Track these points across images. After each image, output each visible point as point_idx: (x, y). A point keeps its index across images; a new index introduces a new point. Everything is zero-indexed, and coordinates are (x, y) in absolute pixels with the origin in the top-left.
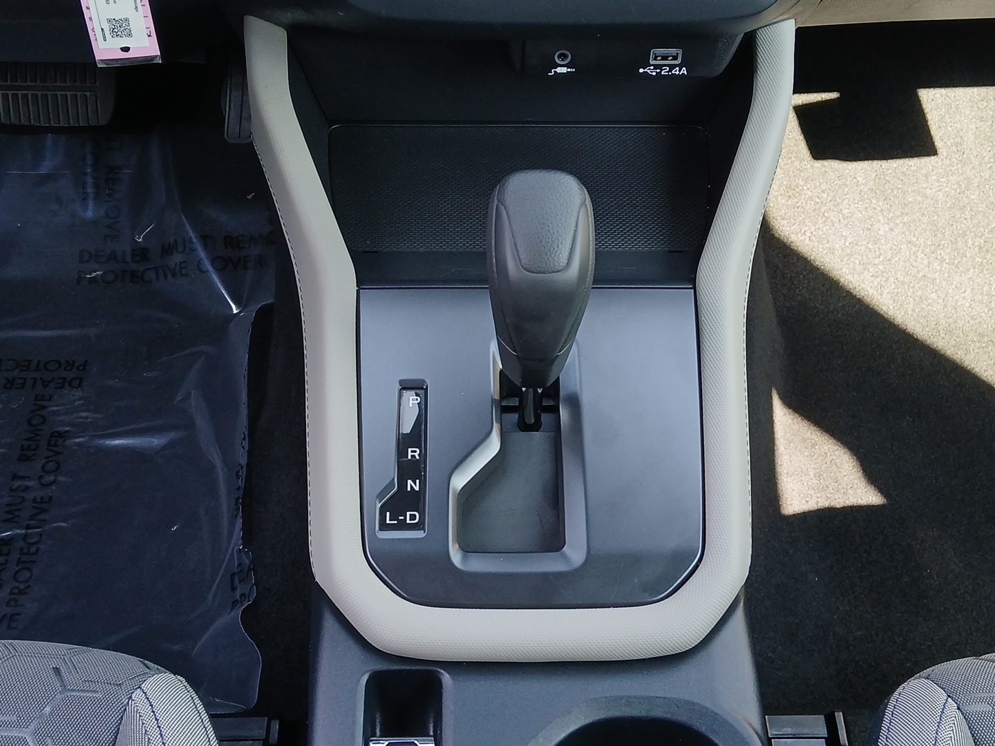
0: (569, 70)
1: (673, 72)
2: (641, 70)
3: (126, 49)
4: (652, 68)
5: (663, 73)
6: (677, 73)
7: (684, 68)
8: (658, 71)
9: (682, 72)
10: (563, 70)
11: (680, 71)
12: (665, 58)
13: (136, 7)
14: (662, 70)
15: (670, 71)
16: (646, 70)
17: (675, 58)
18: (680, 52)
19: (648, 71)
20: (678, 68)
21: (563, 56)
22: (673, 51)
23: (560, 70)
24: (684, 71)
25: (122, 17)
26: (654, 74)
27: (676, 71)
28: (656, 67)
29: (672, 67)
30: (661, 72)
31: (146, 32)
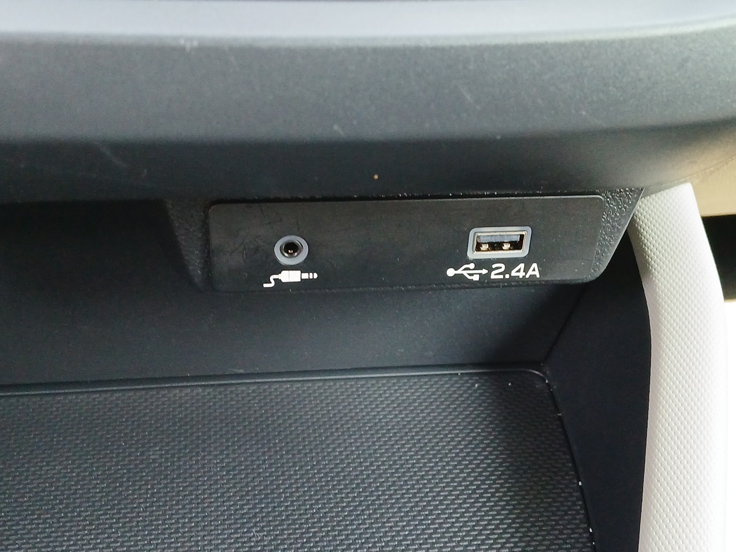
0: (305, 276)
1: (514, 273)
2: (451, 272)
4: (472, 266)
5: (493, 276)
6: (521, 274)
7: (535, 265)
8: (484, 271)
9: (530, 272)
10: (295, 276)
11: (526, 271)
12: (496, 246)
14: (491, 270)
15: (508, 270)
16: (460, 271)
17: (516, 245)
18: (527, 232)
19: (465, 273)
20: (522, 266)
21: (291, 248)
22: (512, 232)
23: (290, 277)
24: (534, 271)
26: (476, 278)
27: (519, 272)
28: (480, 264)
29: (511, 264)
30: (489, 274)
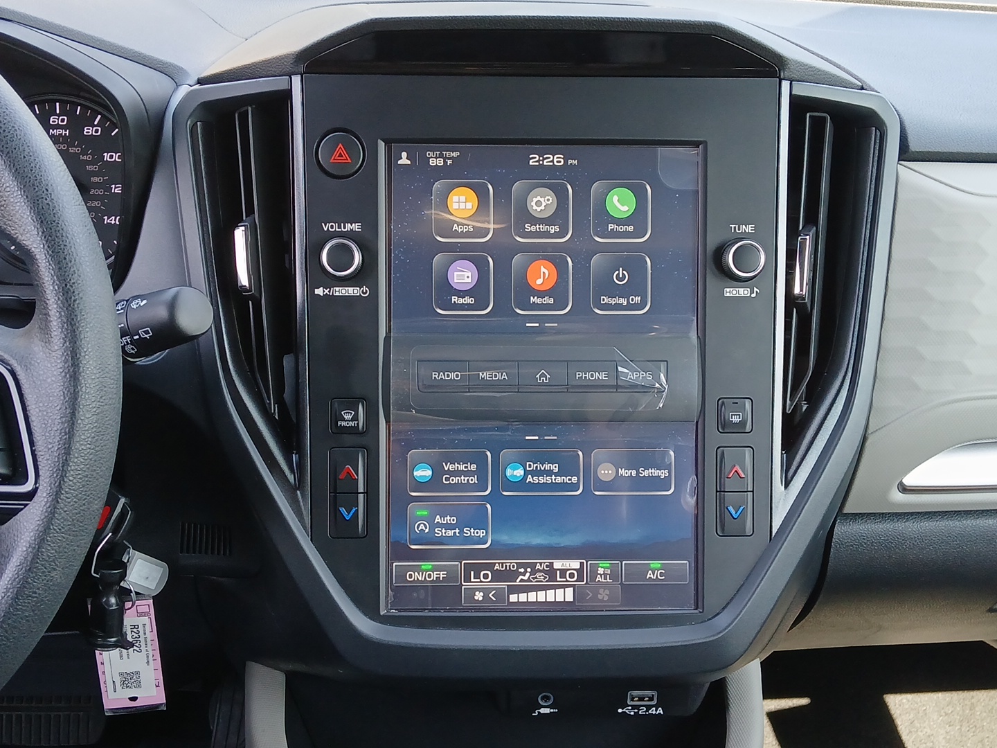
0: (552, 711)
1: (650, 712)
2: (620, 711)
3: (134, 699)
4: (630, 708)
5: (640, 713)
6: (654, 712)
7: (660, 708)
8: (636, 711)
9: (658, 712)
10: (547, 711)
11: (656, 711)
12: (641, 699)
13: (148, 662)
14: (639, 710)
15: (647, 711)
16: (624, 710)
17: (651, 699)
18: (655, 694)
19: (627, 711)
20: (654, 709)
21: (546, 698)
22: (649, 693)
23: (544, 711)
24: (660, 711)
25: (133, 671)
26: (632, 713)
27: (653, 711)
28: (634, 707)
29: (649, 707)
30: (638, 712)
31: (154, 683)
